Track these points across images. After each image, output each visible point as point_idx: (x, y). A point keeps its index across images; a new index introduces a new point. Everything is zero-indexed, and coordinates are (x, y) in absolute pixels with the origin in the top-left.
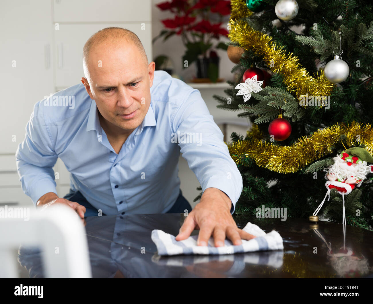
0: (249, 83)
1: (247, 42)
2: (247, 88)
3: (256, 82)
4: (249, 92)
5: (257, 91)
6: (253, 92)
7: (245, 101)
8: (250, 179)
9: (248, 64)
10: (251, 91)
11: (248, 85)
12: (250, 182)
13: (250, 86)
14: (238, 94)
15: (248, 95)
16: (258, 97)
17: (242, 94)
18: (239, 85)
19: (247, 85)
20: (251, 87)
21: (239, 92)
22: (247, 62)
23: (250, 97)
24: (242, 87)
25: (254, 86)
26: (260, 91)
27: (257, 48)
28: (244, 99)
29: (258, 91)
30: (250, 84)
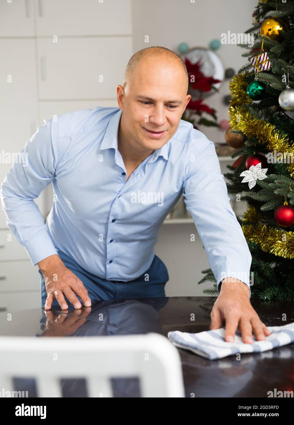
0: (253, 170)
1: (250, 131)
2: (252, 176)
3: (261, 170)
4: (254, 180)
5: (261, 179)
6: (258, 179)
7: (250, 188)
8: (255, 263)
9: (251, 152)
10: (256, 178)
11: (253, 172)
12: (255, 266)
13: (254, 173)
14: (243, 181)
15: (253, 182)
16: (263, 184)
17: (247, 182)
18: (244, 172)
19: (251, 172)
20: (256, 174)
21: (244, 179)
22: (250, 150)
23: (255, 184)
24: (247, 174)
25: (259, 174)
26: (265, 178)
27: (260, 136)
28: (249, 186)
29: (263, 179)
30: (255, 172)
